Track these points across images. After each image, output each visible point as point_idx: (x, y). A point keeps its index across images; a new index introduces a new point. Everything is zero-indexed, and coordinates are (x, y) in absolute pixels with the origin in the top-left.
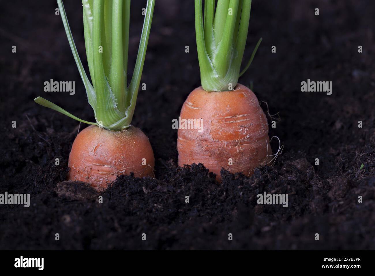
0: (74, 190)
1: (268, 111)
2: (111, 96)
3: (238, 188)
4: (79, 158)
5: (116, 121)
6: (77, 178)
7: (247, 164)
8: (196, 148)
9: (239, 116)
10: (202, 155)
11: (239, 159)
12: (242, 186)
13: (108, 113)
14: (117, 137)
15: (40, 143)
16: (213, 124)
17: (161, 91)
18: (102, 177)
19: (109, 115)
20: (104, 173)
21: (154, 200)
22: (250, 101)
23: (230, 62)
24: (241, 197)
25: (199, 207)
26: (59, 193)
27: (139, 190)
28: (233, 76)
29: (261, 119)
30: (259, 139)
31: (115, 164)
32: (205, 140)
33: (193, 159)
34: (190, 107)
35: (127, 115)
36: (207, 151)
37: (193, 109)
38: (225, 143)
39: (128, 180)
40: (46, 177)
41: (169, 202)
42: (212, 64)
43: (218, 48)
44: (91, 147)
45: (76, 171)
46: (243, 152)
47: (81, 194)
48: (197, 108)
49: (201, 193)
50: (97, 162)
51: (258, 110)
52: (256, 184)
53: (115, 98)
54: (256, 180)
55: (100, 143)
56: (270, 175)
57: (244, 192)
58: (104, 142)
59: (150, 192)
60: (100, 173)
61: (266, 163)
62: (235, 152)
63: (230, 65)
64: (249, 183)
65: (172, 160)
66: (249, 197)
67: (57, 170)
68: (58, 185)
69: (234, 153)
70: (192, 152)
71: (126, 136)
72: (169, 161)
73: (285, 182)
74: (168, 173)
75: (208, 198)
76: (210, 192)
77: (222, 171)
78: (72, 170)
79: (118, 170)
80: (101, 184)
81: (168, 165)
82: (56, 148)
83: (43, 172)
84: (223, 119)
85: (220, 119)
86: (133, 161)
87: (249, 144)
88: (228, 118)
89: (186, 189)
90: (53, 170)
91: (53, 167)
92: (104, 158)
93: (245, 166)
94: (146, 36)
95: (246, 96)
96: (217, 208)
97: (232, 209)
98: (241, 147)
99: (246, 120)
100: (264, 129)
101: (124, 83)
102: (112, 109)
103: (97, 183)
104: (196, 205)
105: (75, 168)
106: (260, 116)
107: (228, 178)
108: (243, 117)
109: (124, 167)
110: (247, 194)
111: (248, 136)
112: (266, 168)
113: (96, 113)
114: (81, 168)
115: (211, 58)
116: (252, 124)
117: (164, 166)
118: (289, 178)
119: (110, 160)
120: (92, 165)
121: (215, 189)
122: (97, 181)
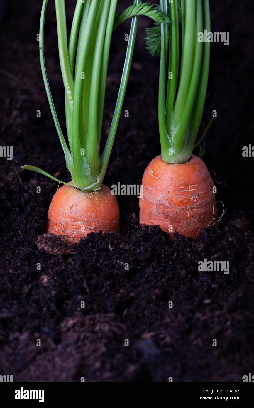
0: (52, 245)
1: (216, 179)
2: (86, 166)
3: (187, 250)
4: (57, 213)
5: (89, 185)
6: (54, 230)
7: (196, 225)
8: (154, 210)
9: (191, 186)
10: (159, 216)
11: (190, 221)
12: (190, 249)
13: (83, 178)
14: (89, 198)
15: (25, 194)
16: (169, 192)
17: (129, 134)
18: (76, 231)
19: (83, 180)
20: (77, 227)
21: (117, 257)
22: (201, 173)
23: (186, 141)
24: (189, 258)
25: (154, 265)
26: (39, 246)
27: (105, 247)
28: (188, 151)
29: (209, 187)
30: (206, 205)
31: (87, 221)
32: (162, 205)
33: (151, 218)
34: (151, 174)
35: (98, 180)
36: (164, 214)
37: (153, 177)
38: (178, 208)
39: (96, 238)
40: (29, 228)
41: (129, 260)
42: (171, 142)
43: (177, 129)
44: (68, 206)
45: (54, 224)
46: (193, 216)
47: (57, 250)
48: (156, 177)
49: (156, 253)
50: (71, 219)
51: (207, 179)
52: (202, 248)
53: (89, 168)
54: (202, 245)
55: (75, 203)
56: (214, 236)
57: (191, 254)
58: (78, 203)
59: (114, 250)
60: (74, 227)
61: (212, 224)
62: (187, 216)
63: (186, 143)
64: (197, 247)
65: (134, 214)
66: (196, 259)
67: (38, 222)
68: (39, 238)
69: (185, 217)
70: (151, 213)
71: (97, 197)
72: (132, 215)
73: (226, 247)
74: (131, 225)
75: (162, 257)
76: (164, 252)
77: (175, 233)
78: (51, 221)
79: (89, 226)
80: (74, 237)
81: (130, 218)
82: (38, 199)
83: (27, 224)
84: (178, 189)
85: (175, 188)
86: (101, 219)
87: (198, 209)
88: (182, 188)
89: (144, 250)
90: (35, 221)
91: (36, 219)
92: (77, 216)
93: (194, 227)
94: (117, 118)
95: (197, 169)
96: (169, 266)
97: (182, 269)
98: (191, 211)
99: (197, 189)
100: (211, 196)
101: (97, 154)
102: (86, 176)
103: (71, 235)
104: (152, 263)
105: (53, 221)
106: (209, 185)
107: (180, 240)
108: (195, 187)
109: (94, 223)
110: (194, 257)
111: (198, 203)
112: (211, 229)
113: (73, 175)
114: (58, 222)
115: (170, 137)
116: (201, 193)
117: (128, 219)
118: (230, 239)
119: (83, 218)
120: (67, 220)
121: (168, 249)
122: (71, 233)
